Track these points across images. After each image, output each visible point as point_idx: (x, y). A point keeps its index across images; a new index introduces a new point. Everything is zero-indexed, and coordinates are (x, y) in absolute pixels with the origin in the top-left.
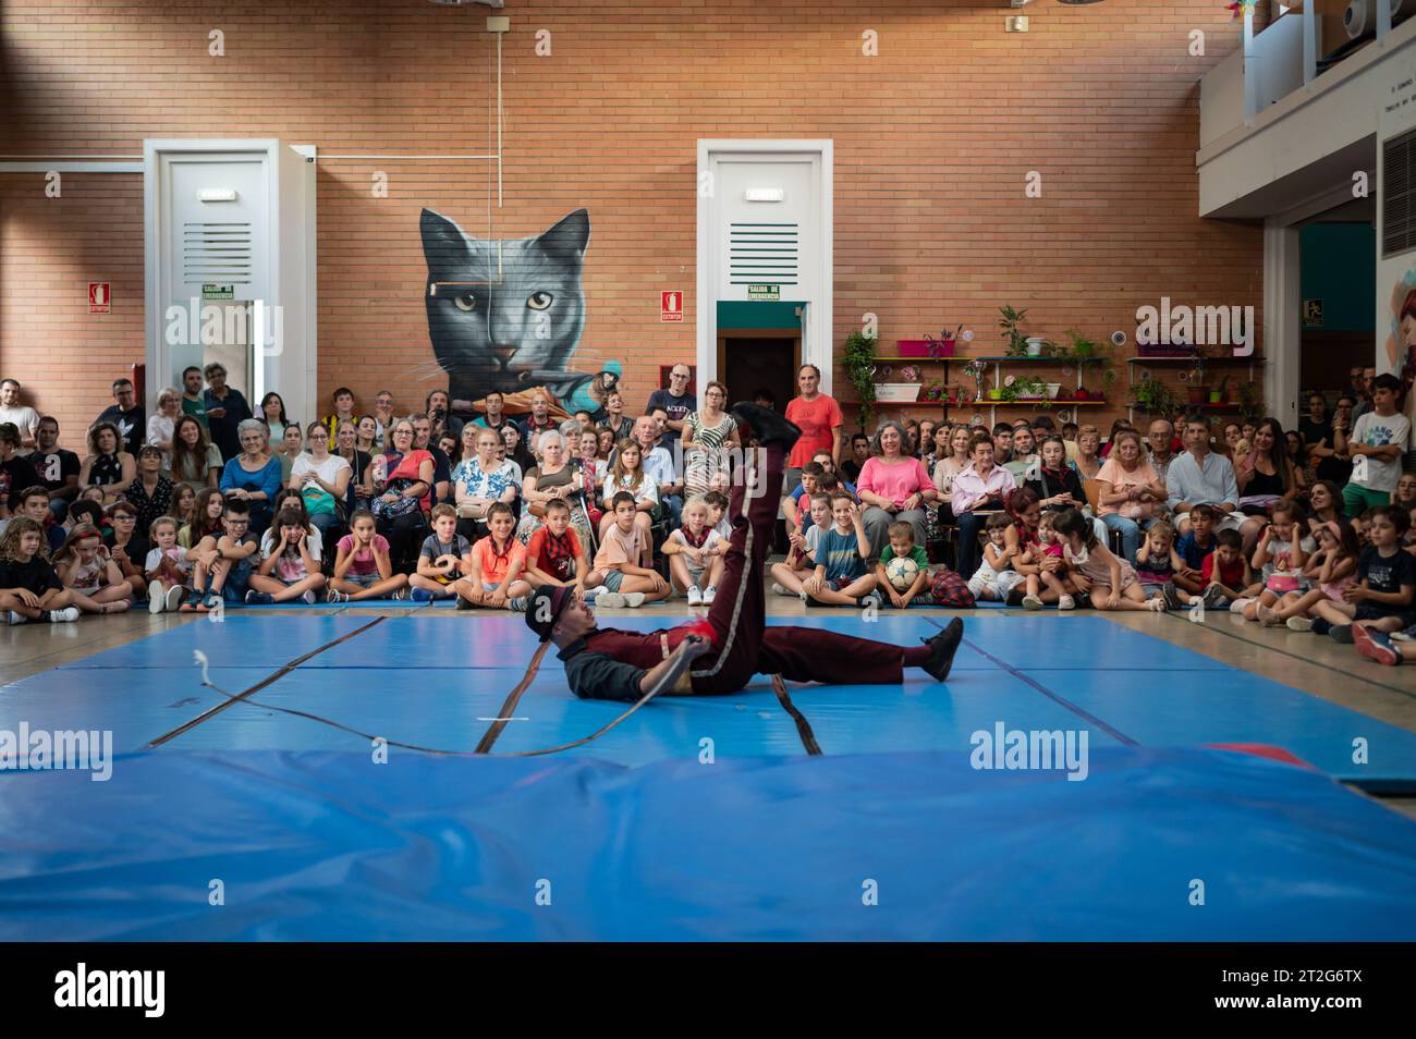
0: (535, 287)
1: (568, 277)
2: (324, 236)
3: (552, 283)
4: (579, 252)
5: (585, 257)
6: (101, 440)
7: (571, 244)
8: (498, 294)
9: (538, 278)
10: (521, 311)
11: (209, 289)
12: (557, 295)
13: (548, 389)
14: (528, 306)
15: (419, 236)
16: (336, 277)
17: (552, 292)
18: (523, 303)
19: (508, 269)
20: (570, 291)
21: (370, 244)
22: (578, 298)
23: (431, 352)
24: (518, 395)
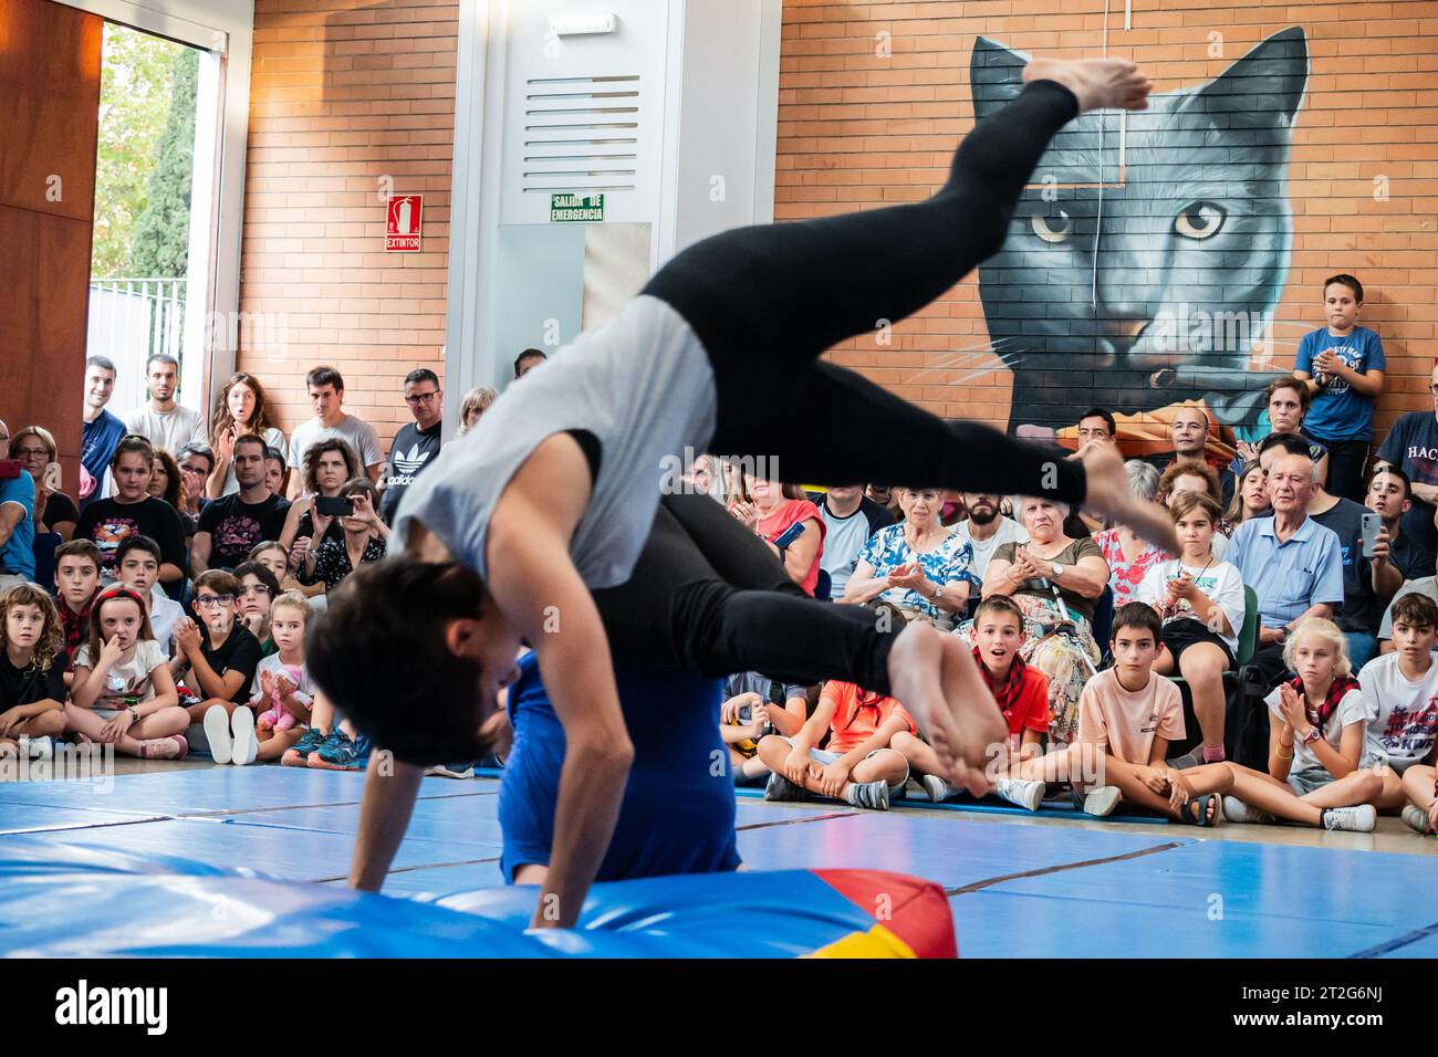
0: (1191, 192)
1: (1259, 172)
2: (791, 97)
3: (1228, 185)
4: (1283, 119)
5: (1294, 129)
6: (322, 471)
7: (1265, 102)
8: (1117, 208)
9: (1197, 174)
10: (1162, 241)
11: (563, 202)
12: (1234, 209)
13: (1209, 406)
14: (1175, 233)
15: (967, 92)
16: (810, 177)
17: (1224, 204)
18: (1165, 225)
19: (1137, 157)
20: (1262, 202)
21: (874, 112)
22: (1277, 215)
23: (982, 326)
24: (1147, 417)
